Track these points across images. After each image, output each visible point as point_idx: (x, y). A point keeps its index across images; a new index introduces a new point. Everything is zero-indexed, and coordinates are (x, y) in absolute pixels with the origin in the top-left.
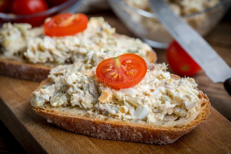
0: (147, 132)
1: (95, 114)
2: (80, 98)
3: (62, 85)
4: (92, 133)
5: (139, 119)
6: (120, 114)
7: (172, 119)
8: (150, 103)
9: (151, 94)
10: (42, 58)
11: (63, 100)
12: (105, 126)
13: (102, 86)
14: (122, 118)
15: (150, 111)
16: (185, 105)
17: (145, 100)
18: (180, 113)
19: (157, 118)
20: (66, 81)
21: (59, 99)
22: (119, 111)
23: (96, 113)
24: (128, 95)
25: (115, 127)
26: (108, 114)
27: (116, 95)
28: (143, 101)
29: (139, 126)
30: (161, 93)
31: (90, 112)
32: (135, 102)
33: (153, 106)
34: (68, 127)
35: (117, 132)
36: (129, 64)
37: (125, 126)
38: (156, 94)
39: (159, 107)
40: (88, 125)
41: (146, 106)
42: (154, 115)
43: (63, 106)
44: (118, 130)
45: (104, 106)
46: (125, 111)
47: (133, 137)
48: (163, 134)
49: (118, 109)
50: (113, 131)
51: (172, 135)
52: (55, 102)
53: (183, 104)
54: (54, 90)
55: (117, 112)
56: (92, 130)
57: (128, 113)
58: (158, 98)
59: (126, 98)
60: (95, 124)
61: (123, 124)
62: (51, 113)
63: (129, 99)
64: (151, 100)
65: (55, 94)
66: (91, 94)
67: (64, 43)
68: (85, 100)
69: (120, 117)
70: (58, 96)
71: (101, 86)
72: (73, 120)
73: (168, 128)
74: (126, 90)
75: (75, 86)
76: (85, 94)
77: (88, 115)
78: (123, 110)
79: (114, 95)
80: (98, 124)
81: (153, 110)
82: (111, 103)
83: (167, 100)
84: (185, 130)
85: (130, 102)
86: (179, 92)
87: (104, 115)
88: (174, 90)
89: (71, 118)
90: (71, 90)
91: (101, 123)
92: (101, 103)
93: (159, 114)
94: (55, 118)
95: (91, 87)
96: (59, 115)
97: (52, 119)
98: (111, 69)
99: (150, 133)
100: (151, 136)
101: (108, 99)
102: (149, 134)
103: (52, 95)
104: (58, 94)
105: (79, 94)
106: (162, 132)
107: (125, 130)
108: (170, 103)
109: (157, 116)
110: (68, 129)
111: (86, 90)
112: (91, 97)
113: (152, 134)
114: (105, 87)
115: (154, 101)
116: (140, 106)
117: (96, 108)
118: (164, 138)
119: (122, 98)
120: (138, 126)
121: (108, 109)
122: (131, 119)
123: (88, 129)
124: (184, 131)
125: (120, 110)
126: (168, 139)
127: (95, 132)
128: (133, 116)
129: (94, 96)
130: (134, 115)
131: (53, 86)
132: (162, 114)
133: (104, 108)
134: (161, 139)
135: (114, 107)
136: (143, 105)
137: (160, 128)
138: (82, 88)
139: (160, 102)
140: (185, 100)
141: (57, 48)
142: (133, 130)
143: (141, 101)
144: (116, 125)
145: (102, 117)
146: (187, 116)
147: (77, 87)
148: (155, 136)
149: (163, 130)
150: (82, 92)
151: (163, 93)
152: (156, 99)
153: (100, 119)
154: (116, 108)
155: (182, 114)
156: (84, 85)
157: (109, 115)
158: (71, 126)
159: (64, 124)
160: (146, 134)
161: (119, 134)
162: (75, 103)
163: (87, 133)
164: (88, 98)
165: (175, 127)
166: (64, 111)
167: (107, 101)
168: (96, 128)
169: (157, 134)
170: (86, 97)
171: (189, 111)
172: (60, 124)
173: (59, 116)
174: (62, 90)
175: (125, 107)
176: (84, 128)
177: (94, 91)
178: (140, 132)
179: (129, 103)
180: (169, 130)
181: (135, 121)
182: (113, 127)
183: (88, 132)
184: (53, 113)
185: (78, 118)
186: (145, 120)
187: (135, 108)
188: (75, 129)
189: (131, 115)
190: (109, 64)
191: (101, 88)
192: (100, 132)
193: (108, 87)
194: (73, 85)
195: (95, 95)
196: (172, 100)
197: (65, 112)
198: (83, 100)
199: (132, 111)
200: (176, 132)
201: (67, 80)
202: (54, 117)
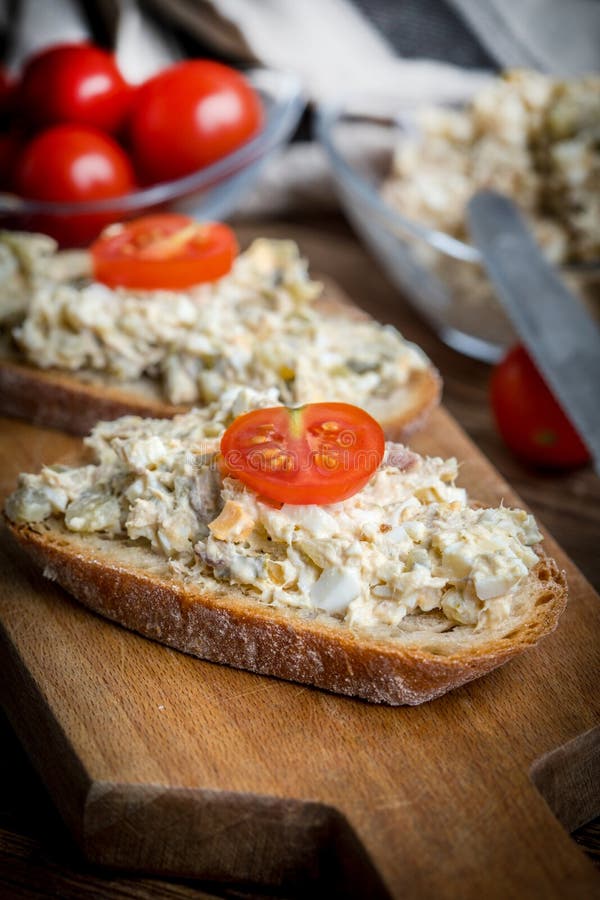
0: (337, 654)
1: (189, 573)
2: (157, 515)
3: (117, 471)
4: (171, 632)
5: (324, 612)
6: (267, 586)
7: (431, 625)
8: (366, 563)
9: (379, 537)
10: (69, 352)
11: (106, 514)
12: (212, 613)
13: (231, 487)
14: (271, 599)
15: (362, 590)
16: (473, 586)
17: (350, 552)
18: (456, 611)
19: (380, 616)
20: (128, 455)
21: (93, 510)
22: (266, 574)
23: (196, 571)
24: (304, 530)
25: (244, 621)
26: (229, 577)
27: (266, 520)
28: (345, 555)
29: (314, 631)
30: (411, 541)
31: (178, 565)
32: (318, 552)
33: (374, 574)
34: (101, 601)
35: (246, 639)
36: (329, 433)
37: (271, 625)
38: (392, 541)
39: (393, 581)
40: (161, 605)
41: (352, 572)
42: (372, 603)
43: (102, 533)
44: (251, 633)
45: (223, 552)
46: (285, 577)
47: (293, 663)
48: (385, 665)
49: (264, 566)
50: (233, 635)
51: (415, 675)
52: (79, 516)
53: (469, 582)
54: (86, 483)
55: (257, 577)
56: (173, 622)
57: (294, 588)
58: (397, 555)
59: (294, 535)
60: (182, 603)
61: (266, 617)
62: (59, 548)
63: (303, 542)
64: (372, 558)
65: (88, 494)
66: (196, 511)
67: (143, 313)
68: (172, 525)
69: (265, 596)
70: (94, 501)
71: (228, 488)
72: (118, 579)
73: (402, 650)
74: (302, 509)
75: (152, 476)
76: (175, 505)
77: (168, 574)
78: (279, 575)
79: (262, 519)
80: (191, 607)
81: (372, 588)
82: (247, 546)
83: (421, 562)
84: (455, 662)
85: (306, 550)
86: (466, 542)
87: (218, 582)
88: (454, 536)
89: (114, 574)
90: (137, 487)
91: (200, 602)
92: (216, 539)
93: (390, 604)
94: (68, 565)
95: (198, 487)
96: (79, 556)
97: (57, 568)
98: (268, 439)
99: (346, 656)
100: (349, 667)
101: (238, 529)
102: (343, 659)
103: (75, 496)
104: (95, 496)
105: (156, 504)
106: (381, 657)
107: (270, 635)
108: (429, 574)
109: (381, 609)
110: (100, 610)
111: (181, 495)
112: (192, 519)
113: (351, 663)
114: (239, 490)
115: (382, 560)
116: (334, 570)
117: (197, 554)
118: (387, 681)
119: (284, 531)
120: (313, 629)
121: (232, 563)
122: (298, 608)
123: (160, 619)
124: (452, 665)
125: (269, 571)
126: (402, 687)
127: (179, 631)
128: (306, 599)
129: (201, 516)
130: (310, 595)
131: (91, 469)
132: (398, 606)
133: (220, 557)
134: (380, 685)
135: (251, 560)
136: (343, 568)
137: (379, 645)
138: (170, 489)
139: (400, 566)
140: (477, 570)
141: (121, 328)
142: (295, 641)
143: (340, 553)
144: (245, 615)
145: (210, 586)
146: (480, 625)
147: (159, 480)
148: (361, 668)
149: (387, 651)
150: (167, 498)
151: (419, 543)
152: (391, 557)
153: (203, 592)
154: (257, 564)
155: (463, 614)
156: (178, 477)
157: (232, 583)
158: (109, 599)
159: (90, 590)
160: (333, 661)
161: (252, 649)
162: (139, 529)
163: (156, 632)
164: (181, 520)
165: (426, 649)
166: (99, 549)
167: (235, 536)
168: (185, 617)
169: (368, 663)
170: (175, 518)
171: (487, 605)
172: (81, 590)
173: (80, 560)
174: (114, 484)
175: (286, 565)
176: (148, 612)
177: (206, 502)
178: (317, 649)
179: (303, 555)
180: (407, 656)
181: (311, 614)
182: (235, 622)
183: (158, 628)
184: (65, 550)
185: (134, 576)
186: (341, 616)
187: (319, 571)
188: (121, 611)
189: (300, 593)
190: (267, 423)
191: (227, 494)
192: (195, 634)
193: (249, 492)
194: (148, 472)
195: (205, 514)
196: (440, 565)
197: (104, 552)
198: (166, 523)
199: (307, 581)
200: (427, 667)
201: (130, 454)
202: (66, 563)
